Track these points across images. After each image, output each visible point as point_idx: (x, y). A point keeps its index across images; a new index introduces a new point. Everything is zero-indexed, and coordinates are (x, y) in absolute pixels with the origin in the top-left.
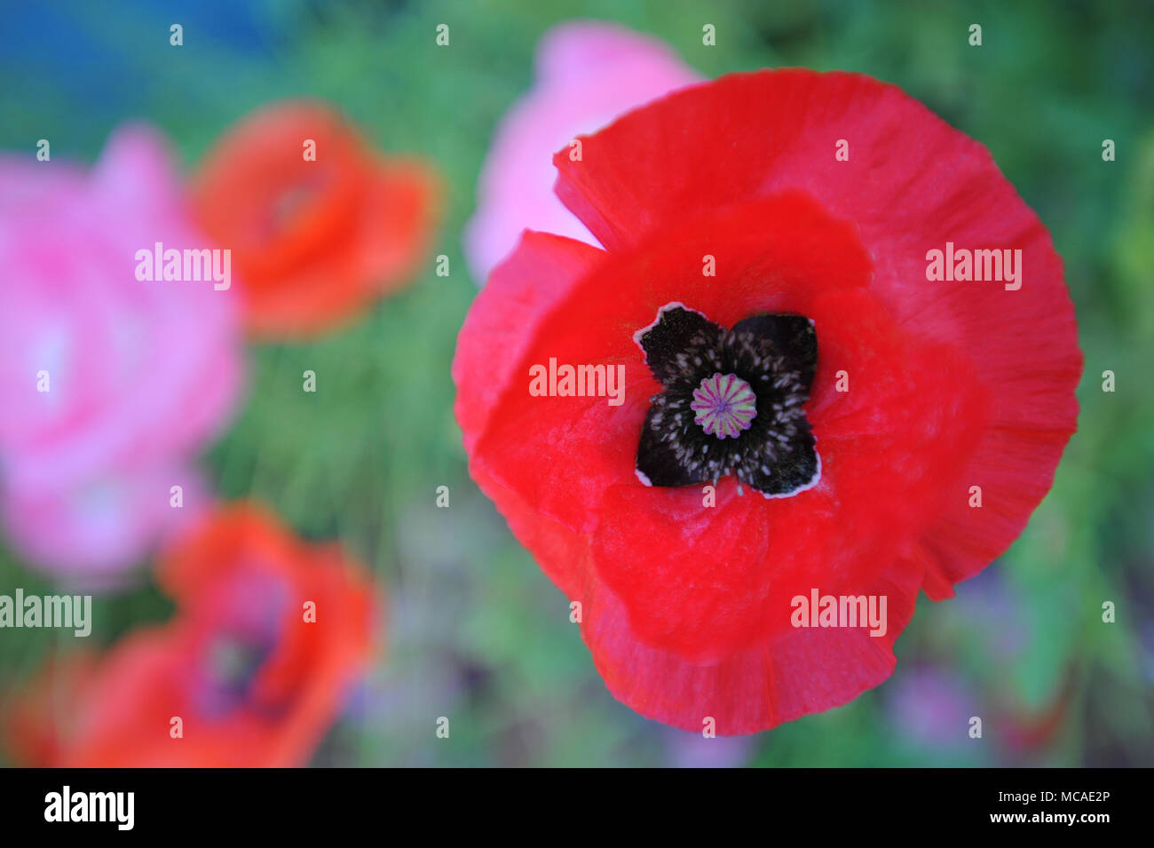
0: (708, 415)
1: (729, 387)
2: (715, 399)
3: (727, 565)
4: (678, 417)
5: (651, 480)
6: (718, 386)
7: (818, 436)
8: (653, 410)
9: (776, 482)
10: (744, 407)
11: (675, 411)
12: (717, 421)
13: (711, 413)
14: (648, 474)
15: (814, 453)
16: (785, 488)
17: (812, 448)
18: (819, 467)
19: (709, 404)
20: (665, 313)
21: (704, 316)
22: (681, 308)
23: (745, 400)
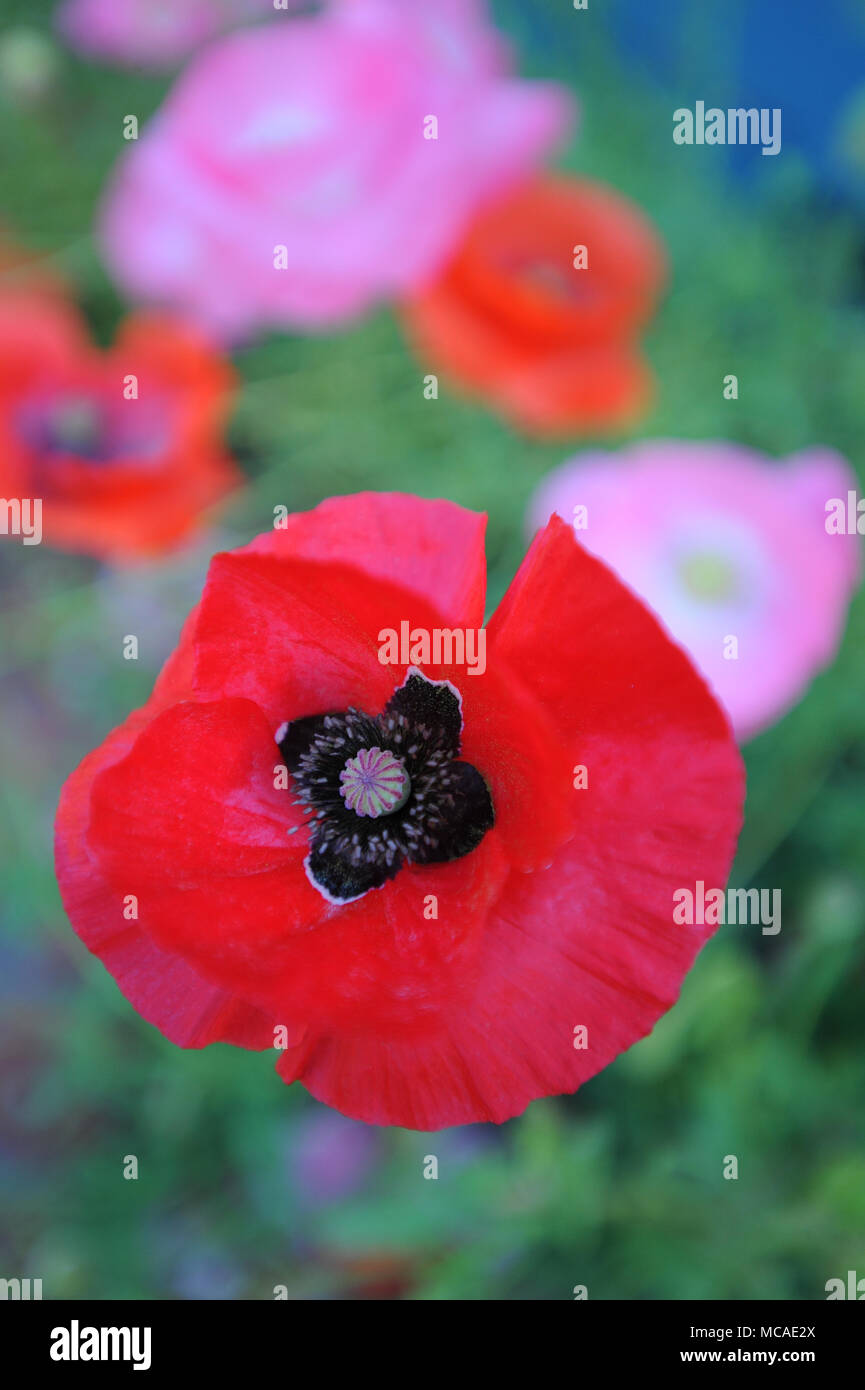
0: (355, 770)
1: (389, 779)
2: (374, 770)
3: (218, 844)
4: (340, 741)
5: (283, 741)
6: (386, 769)
7: (386, 888)
8: (341, 716)
9: (325, 865)
10: (376, 801)
11: (345, 736)
12: (353, 782)
13: (359, 772)
14: (288, 736)
15: (366, 890)
16: (321, 875)
17: (370, 887)
18: (351, 900)
19: (366, 766)
20: (447, 689)
21: (462, 729)
22: (458, 701)
23: (382, 800)
